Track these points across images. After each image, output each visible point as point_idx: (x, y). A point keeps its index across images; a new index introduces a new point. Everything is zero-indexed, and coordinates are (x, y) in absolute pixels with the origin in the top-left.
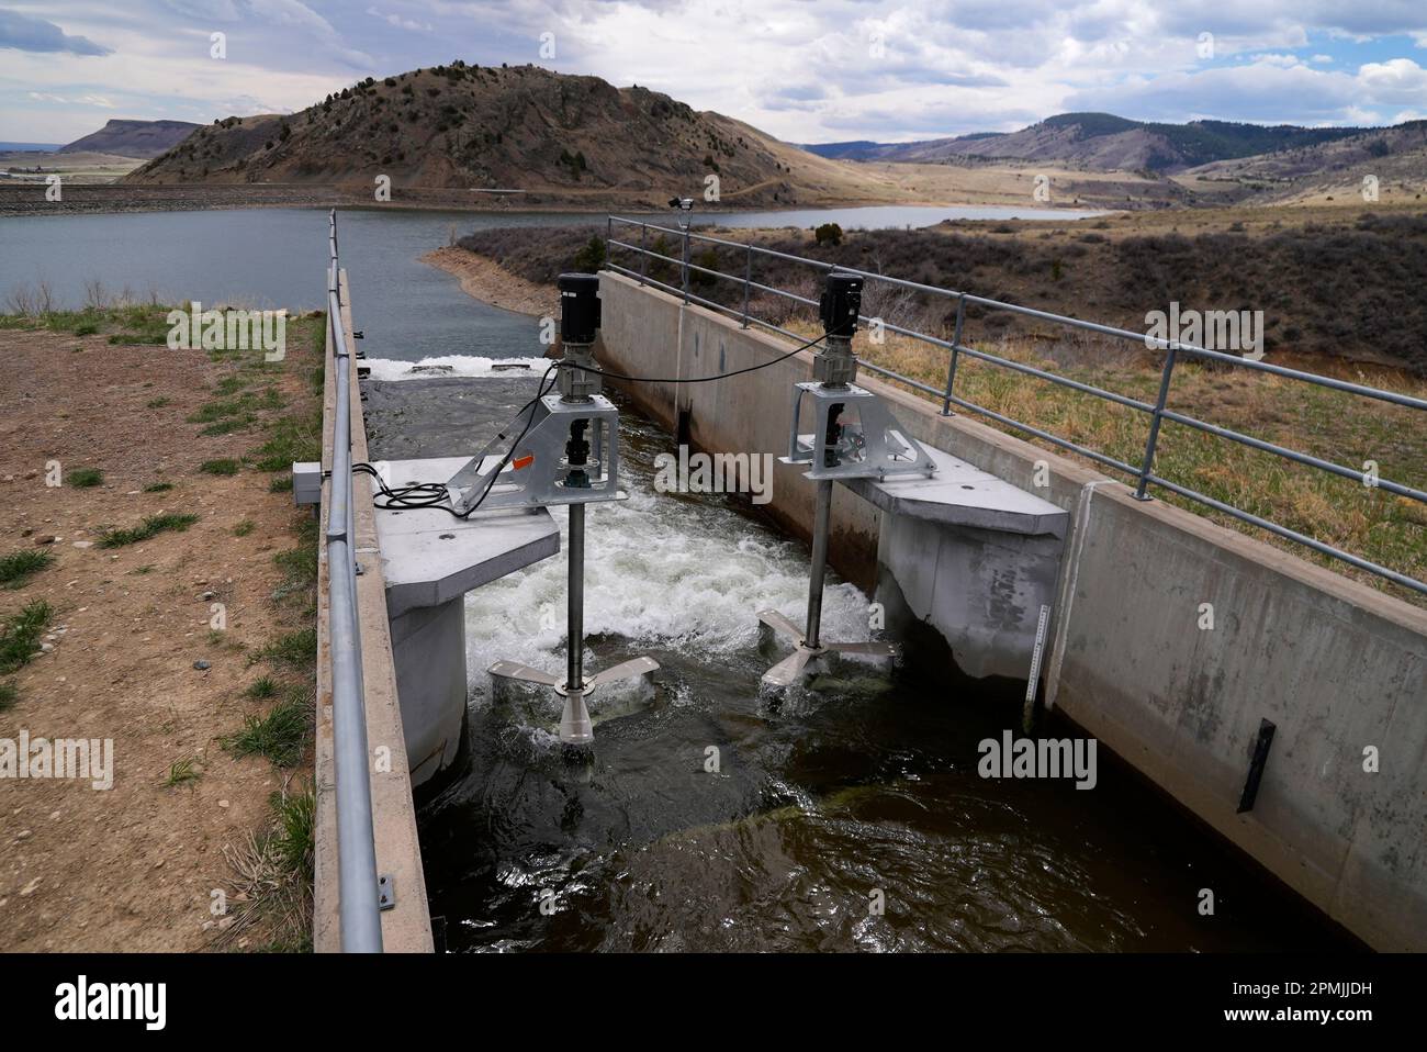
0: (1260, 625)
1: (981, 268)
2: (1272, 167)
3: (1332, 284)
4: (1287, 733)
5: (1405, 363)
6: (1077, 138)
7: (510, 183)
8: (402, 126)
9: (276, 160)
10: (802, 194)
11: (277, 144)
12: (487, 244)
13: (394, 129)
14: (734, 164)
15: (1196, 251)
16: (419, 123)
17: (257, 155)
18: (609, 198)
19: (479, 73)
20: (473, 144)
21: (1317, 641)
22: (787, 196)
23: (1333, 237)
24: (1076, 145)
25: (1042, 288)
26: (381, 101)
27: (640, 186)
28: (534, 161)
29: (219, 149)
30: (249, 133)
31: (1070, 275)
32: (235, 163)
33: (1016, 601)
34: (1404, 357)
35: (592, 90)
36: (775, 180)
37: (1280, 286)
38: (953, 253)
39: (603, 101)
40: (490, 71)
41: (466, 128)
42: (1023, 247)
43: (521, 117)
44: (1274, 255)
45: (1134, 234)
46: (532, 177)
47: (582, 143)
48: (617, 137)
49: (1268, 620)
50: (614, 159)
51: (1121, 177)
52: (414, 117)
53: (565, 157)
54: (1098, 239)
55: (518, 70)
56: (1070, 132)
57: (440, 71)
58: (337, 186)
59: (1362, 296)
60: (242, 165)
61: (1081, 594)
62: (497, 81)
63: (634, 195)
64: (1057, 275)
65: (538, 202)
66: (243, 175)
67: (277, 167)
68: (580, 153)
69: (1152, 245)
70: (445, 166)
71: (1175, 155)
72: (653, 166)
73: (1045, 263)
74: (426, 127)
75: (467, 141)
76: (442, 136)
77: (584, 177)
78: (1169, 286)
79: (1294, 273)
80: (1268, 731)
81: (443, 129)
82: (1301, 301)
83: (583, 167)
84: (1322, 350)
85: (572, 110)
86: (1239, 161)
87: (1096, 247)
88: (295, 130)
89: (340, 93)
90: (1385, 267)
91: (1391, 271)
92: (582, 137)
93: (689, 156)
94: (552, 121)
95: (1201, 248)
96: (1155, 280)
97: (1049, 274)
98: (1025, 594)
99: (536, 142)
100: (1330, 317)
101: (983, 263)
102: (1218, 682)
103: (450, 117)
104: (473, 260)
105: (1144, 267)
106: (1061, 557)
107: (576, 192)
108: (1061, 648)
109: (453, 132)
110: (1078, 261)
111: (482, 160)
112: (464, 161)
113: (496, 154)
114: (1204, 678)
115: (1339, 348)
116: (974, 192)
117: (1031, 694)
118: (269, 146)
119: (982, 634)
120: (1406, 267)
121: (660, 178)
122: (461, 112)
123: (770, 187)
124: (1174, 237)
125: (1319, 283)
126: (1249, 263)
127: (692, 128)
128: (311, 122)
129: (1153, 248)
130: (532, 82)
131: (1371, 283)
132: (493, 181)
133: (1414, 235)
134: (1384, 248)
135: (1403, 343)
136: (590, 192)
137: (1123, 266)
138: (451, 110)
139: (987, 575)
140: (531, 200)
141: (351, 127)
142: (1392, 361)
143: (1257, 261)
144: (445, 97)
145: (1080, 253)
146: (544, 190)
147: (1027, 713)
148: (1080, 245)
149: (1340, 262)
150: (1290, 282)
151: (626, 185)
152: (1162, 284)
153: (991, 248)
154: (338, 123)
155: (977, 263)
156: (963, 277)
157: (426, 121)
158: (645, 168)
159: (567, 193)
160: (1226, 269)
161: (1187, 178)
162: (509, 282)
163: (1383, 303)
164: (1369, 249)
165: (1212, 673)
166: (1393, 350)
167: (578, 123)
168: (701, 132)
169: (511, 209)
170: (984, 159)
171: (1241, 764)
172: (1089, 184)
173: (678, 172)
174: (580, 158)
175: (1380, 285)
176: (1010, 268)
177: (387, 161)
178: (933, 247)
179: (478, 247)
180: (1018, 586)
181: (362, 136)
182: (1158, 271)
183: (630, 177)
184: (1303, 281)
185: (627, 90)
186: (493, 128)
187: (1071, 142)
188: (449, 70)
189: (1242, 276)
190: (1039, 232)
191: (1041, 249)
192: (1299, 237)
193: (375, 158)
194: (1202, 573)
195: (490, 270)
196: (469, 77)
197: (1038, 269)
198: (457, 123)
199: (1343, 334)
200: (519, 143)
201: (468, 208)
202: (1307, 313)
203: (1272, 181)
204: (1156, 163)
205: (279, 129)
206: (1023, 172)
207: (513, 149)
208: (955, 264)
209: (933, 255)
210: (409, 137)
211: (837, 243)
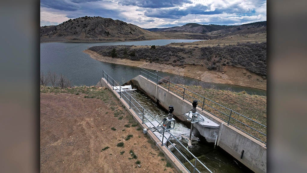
0: (242, 141)
1: (179, 53)
2: (222, 32)
3: (234, 55)
4: (245, 151)
5: (245, 67)
6: (191, 27)
7: (96, 37)
8: (77, 27)
9: (54, 33)
10: (146, 38)
11: (54, 31)
12: (94, 49)
13: (75, 28)
14: (135, 33)
15: (213, 49)
16: (80, 27)
17: (51, 33)
18: (114, 39)
19: (90, 18)
20: (89, 30)
21: (248, 143)
22: (144, 38)
23: (233, 47)
24: (191, 28)
25: (189, 56)
26: (73, 23)
27: (119, 37)
28: (100, 33)
29: (43, 32)
30: (49, 29)
31: (193, 54)
32: (47, 34)
33: (214, 135)
34: (245, 66)
35: (110, 21)
36: (142, 35)
37: (226, 55)
38: (174, 50)
39: (112, 22)
40: (92, 18)
41: (88, 28)
42: (185, 49)
43: (98, 25)
44: (225, 50)
45: (203, 46)
46: (100, 36)
47: (108, 30)
48: (115, 29)
49: (243, 141)
50: (114, 32)
51: (199, 34)
52: (79, 26)
53: (106, 32)
54: (197, 47)
55: (97, 17)
56: (190, 26)
57: (83, 18)
58: (66, 38)
59: (238, 57)
60: (48, 35)
61: (221, 134)
62: (93, 19)
63: (118, 39)
64: (191, 54)
65: (101, 40)
66: (48, 36)
67: (55, 35)
68: (108, 32)
69: (206, 48)
70: (85, 34)
71: (207, 30)
72: (121, 34)
73: (189, 52)
74: (81, 28)
75: (88, 30)
76: (84, 29)
77: (109, 36)
78: (209, 55)
79: (228, 53)
80: (243, 151)
81: (84, 28)
82: (229, 57)
83: (109, 34)
84: (232, 65)
85: (107, 24)
86: (217, 31)
87: (197, 49)
88: (57, 28)
89: (65, 22)
90: (241, 52)
91: (242, 53)
92: (109, 29)
93: (127, 32)
94: (103, 26)
95: (214, 49)
96: (207, 54)
97: (190, 54)
98: (215, 134)
99: (100, 30)
100: (234, 60)
101: (179, 52)
102: (238, 146)
103: (85, 26)
104: (92, 52)
105: (205, 52)
106: (219, 130)
107: (108, 38)
108: (219, 140)
109: (86, 28)
110: (194, 51)
111: (91, 33)
112: (88, 33)
113: (94, 32)
114: (236, 145)
115: (235, 65)
116: (175, 37)
117: (215, 145)
118: (53, 31)
119: (210, 138)
120: (245, 52)
121: (122, 35)
122: (87, 25)
123: (141, 37)
124: (209, 47)
125: (232, 55)
126: (221, 51)
127: (127, 27)
128: (60, 27)
129: (206, 49)
130: (99, 19)
131: (239, 54)
132: (93, 37)
133: (246, 46)
134: (241, 49)
135: (245, 64)
136: (110, 38)
137: (201, 52)
138: (85, 25)
139: (211, 132)
140: (100, 40)
141: (68, 28)
142: (243, 67)
143: (222, 51)
144: (84, 22)
145: (194, 50)
146: (102, 38)
147: (215, 146)
148: (194, 48)
149: (235, 51)
150: (227, 54)
151: (116, 37)
152: (208, 55)
153: (180, 49)
154: (65, 27)
155: (178, 52)
156: (176, 54)
157: (81, 26)
158: (120, 34)
159: (106, 39)
160: (217, 52)
161: (209, 34)
162: (99, 56)
163: (241, 58)
164: (239, 49)
165: (237, 145)
166: (243, 65)
167: (108, 26)
168: (129, 27)
169: (97, 42)
170: (176, 31)
171: (241, 154)
172: (194, 35)
173: (125, 34)
174: (108, 33)
175: (241, 55)
176: (183, 52)
177: (74, 34)
178: (171, 49)
179: (93, 49)
180: (214, 133)
181: (70, 29)
182: (207, 53)
183: (117, 35)
184: (229, 54)
185: (116, 20)
186: (93, 27)
187: (190, 28)
188: (85, 17)
189: (220, 53)
190: (188, 46)
191: (188, 49)
192: (228, 47)
193: (72, 33)
194: (236, 135)
195: (95, 54)
196: (88, 19)
197: (188, 53)
198: (87, 27)
199: (236, 63)
200: (97, 30)
201: (89, 41)
202: (230, 60)
203: (223, 34)
204: (204, 32)
205: (54, 28)
206: (183, 33)
207: (97, 31)
208: (175, 52)
209: (171, 50)
210: (78, 29)
211: (155, 48)
